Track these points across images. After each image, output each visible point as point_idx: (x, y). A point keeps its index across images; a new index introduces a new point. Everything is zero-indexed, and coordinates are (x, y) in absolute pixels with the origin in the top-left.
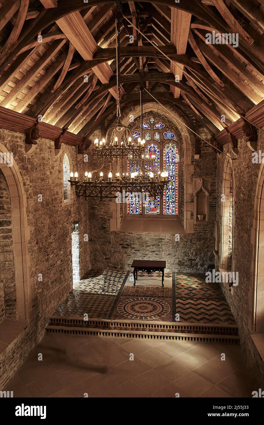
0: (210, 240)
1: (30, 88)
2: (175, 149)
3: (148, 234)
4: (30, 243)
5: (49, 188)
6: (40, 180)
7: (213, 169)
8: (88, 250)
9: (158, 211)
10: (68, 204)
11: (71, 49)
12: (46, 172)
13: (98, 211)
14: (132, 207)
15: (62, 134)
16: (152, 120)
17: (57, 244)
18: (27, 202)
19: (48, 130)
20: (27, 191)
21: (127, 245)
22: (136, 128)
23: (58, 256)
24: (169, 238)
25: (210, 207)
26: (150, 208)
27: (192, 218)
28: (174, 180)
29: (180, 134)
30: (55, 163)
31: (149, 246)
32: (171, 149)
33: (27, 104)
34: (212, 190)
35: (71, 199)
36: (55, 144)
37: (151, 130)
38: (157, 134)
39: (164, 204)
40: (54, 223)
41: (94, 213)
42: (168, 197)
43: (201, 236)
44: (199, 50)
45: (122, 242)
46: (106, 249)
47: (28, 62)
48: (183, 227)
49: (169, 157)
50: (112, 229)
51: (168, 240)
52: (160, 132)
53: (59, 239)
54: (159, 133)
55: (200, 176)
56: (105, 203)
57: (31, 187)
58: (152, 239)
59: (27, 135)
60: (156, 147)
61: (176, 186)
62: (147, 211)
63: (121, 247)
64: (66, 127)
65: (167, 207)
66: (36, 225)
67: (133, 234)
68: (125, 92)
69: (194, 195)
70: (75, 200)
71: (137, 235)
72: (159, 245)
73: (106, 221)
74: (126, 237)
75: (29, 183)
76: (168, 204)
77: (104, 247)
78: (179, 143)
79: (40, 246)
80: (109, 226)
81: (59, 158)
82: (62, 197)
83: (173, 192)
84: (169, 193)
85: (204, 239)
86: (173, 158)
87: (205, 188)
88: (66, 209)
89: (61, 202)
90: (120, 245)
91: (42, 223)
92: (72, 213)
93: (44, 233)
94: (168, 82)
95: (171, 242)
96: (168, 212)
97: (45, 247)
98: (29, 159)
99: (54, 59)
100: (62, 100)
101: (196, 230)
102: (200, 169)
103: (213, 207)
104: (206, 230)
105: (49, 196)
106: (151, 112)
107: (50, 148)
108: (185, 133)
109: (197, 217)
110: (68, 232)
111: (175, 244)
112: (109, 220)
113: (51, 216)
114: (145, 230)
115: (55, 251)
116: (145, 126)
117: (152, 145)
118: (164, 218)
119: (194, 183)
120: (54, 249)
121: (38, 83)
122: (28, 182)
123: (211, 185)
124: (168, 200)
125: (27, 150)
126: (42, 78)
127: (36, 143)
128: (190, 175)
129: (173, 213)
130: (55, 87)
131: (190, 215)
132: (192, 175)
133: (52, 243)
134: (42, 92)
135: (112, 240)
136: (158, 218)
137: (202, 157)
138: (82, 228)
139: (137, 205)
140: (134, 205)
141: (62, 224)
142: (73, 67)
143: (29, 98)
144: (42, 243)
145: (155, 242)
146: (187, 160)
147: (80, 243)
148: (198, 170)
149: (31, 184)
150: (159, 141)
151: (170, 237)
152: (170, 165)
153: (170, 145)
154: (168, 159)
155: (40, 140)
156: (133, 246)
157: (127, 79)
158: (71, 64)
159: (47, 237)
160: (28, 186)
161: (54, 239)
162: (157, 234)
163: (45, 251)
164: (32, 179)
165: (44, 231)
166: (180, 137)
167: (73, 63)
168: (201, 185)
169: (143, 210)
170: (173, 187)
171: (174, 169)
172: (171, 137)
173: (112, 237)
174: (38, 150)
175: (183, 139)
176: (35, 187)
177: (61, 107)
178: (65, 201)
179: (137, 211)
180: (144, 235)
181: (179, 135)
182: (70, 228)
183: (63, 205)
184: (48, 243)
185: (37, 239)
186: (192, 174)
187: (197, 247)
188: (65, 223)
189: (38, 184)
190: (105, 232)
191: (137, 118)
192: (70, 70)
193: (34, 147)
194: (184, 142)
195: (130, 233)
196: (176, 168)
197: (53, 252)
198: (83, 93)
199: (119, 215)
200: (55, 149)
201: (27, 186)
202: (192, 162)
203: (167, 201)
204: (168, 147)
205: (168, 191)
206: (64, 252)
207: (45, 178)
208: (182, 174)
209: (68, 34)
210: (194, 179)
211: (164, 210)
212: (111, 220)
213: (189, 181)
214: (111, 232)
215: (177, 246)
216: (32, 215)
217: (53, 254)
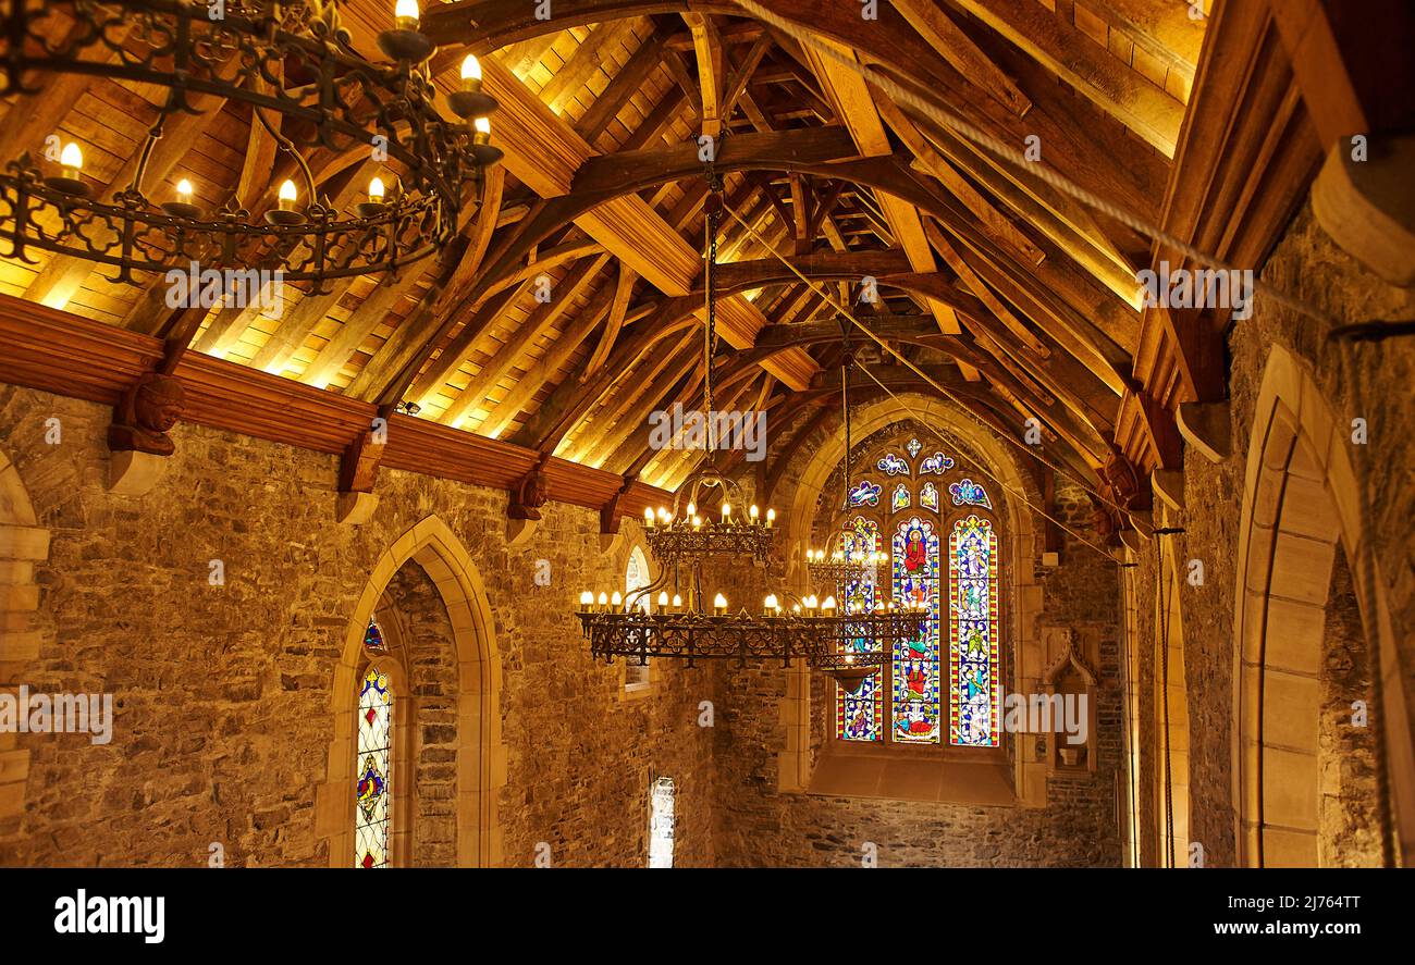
0: (1104, 836)
1: (521, 375)
2: (988, 534)
3: (899, 804)
4: (505, 795)
5: (576, 643)
6: (547, 621)
7: (1107, 600)
8: (708, 849)
9: (936, 732)
10: (637, 696)
11: (625, 272)
12: (568, 598)
13: (743, 725)
14: (851, 718)
15: (622, 490)
16: (914, 447)
17: (596, 811)
18: (505, 678)
19: (575, 481)
20: (504, 647)
21: (830, 838)
22: (865, 472)
23: (595, 850)
24: (965, 823)
25: (1101, 722)
26: (910, 722)
27: (1040, 759)
28: (984, 633)
29: (1000, 488)
30: (599, 573)
31: (902, 846)
32: (973, 536)
33: (513, 414)
34: (1105, 668)
35: (651, 683)
36: (603, 520)
37: (909, 477)
38: (929, 489)
39: (955, 709)
40: (587, 750)
41: (729, 731)
42: (967, 687)
43: (1072, 819)
44: (962, 263)
45: (814, 829)
46: (763, 850)
47: (511, 314)
48: (1013, 786)
49: (966, 562)
50: (784, 785)
51: (962, 827)
52: (941, 482)
53: (602, 799)
54: (936, 485)
55: (1063, 622)
56: (764, 700)
57: (517, 636)
58: (911, 822)
59: (514, 495)
60: (926, 527)
61: (994, 652)
62: (900, 733)
63: (810, 843)
64: (633, 472)
65: (965, 721)
66: (528, 745)
67: (851, 805)
68: (821, 366)
69: (1046, 682)
70: (666, 685)
71: (864, 806)
72: (933, 845)
73: (765, 757)
74: (828, 813)
75: (512, 625)
76: (965, 712)
77: (758, 842)
78: (997, 517)
79: (536, 810)
80: (776, 774)
81: (613, 558)
82: (620, 673)
83: (983, 673)
84: (969, 676)
85: (1082, 831)
86: (983, 563)
87: (1080, 661)
88: (631, 710)
89: (616, 689)
90: (810, 837)
91: (548, 743)
92: (652, 723)
93: (552, 773)
94: (922, 340)
95: (972, 836)
96: (967, 739)
97: (554, 817)
98: (516, 559)
99: (581, 299)
100: (619, 398)
101: (1054, 800)
102: (1065, 599)
103: (1111, 722)
104: (1088, 801)
105: (575, 668)
106: (908, 422)
107: (583, 530)
108: (1014, 486)
109: (1059, 757)
110: (637, 781)
111: (986, 843)
112: (775, 755)
113: (577, 728)
114: (887, 792)
115: (587, 834)
116: (892, 465)
117: (915, 524)
118: (952, 755)
119: (1043, 642)
120: (583, 825)
121: (542, 360)
122: (510, 624)
123: (1102, 651)
124: (968, 697)
125: (510, 536)
126: (553, 347)
127: (536, 517)
128: (1033, 619)
129: (984, 742)
130: (590, 368)
131: (1033, 746)
132: (1039, 618)
133: (577, 806)
134: (556, 381)
135: (784, 819)
136: (933, 754)
137: (1071, 559)
138: (688, 776)
139: (869, 711)
140: (857, 712)
141: (616, 755)
142: (637, 314)
143: (518, 399)
144: (545, 803)
145: (919, 835)
146: (1023, 570)
147: (677, 823)
148: (1057, 601)
149: (518, 630)
150: (937, 511)
151: (970, 818)
152: (971, 586)
153: (973, 521)
154: (964, 567)
155: (554, 508)
156: (849, 842)
157: (805, 335)
158: (628, 310)
159: (560, 786)
160: (511, 635)
161: (586, 796)
162: (927, 805)
163: (554, 828)
164: (522, 616)
165: (553, 767)
166: (1000, 496)
167: (634, 305)
168: (1066, 650)
169: (887, 726)
170: (983, 657)
171: (984, 599)
172: (976, 497)
173: (783, 809)
174: (547, 535)
175: (1009, 504)
176: (531, 638)
177: (616, 415)
178: (630, 687)
179: (866, 732)
180: (884, 807)
181: (996, 492)
182: (643, 771)
183: (621, 698)
184: (566, 804)
185: (530, 789)
186: (1036, 614)
187: (1059, 859)
188: (626, 754)
189: (541, 630)
190: (762, 795)
191: (866, 440)
192: (627, 323)
193: (530, 526)
194: (1011, 512)
195: (839, 801)
196: (993, 594)
197: (580, 835)
198: (677, 378)
199: (807, 740)
200: (602, 532)
201: (506, 635)
202: (1037, 575)
203: (965, 700)
204: (966, 528)
205: (965, 668)
206: (619, 842)
207: (564, 616)
208: (1010, 613)
209: (610, 243)
210: (1045, 632)
211: (954, 733)
212: (783, 756)
213: (1029, 636)
214: (781, 795)
215: (992, 851)
216: (519, 717)
217: (578, 842)
